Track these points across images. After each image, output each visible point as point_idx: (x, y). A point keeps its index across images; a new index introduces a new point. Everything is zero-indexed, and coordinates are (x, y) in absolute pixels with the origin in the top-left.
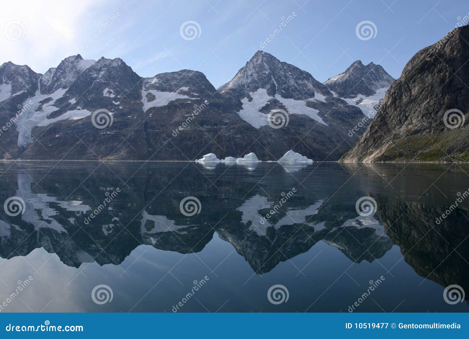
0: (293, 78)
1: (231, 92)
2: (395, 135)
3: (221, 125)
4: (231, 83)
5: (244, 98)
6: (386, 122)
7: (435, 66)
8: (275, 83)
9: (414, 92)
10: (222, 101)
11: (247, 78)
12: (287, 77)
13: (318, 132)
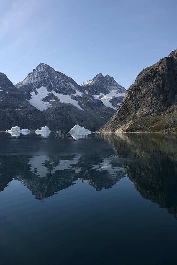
0: (62, 81)
1: (24, 87)
2: (133, 116)
3: (18, 108)
4: (23, 82)
5: (32, 92)
6: (127, 109)
7: (154, 78)
8: (52, 83)
9: (143, 92)
10: (18, 93)
11: (34, 79)
12: (59, 80)
13: (78, 114)
